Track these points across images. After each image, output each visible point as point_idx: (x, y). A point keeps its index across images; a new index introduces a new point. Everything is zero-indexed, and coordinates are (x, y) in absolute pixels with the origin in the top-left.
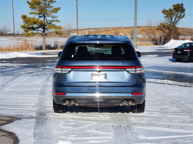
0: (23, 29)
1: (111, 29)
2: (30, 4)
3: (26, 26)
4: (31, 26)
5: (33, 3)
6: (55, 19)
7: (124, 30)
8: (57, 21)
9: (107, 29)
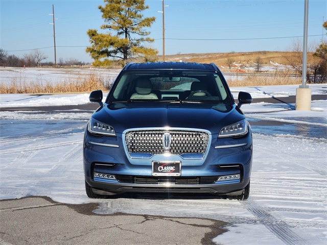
0: (89, 53)
1: (217, 55)
2: (103, 11)
3: (95, 49)
4: (104, 49)
5: (109, 9)
6: (145, 37)
7: (240, 57)
8: (148, 40)
9: (210, 56)
